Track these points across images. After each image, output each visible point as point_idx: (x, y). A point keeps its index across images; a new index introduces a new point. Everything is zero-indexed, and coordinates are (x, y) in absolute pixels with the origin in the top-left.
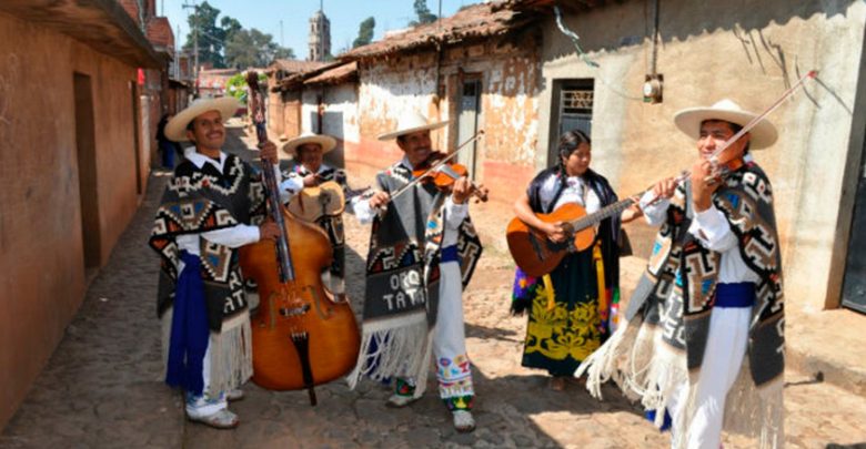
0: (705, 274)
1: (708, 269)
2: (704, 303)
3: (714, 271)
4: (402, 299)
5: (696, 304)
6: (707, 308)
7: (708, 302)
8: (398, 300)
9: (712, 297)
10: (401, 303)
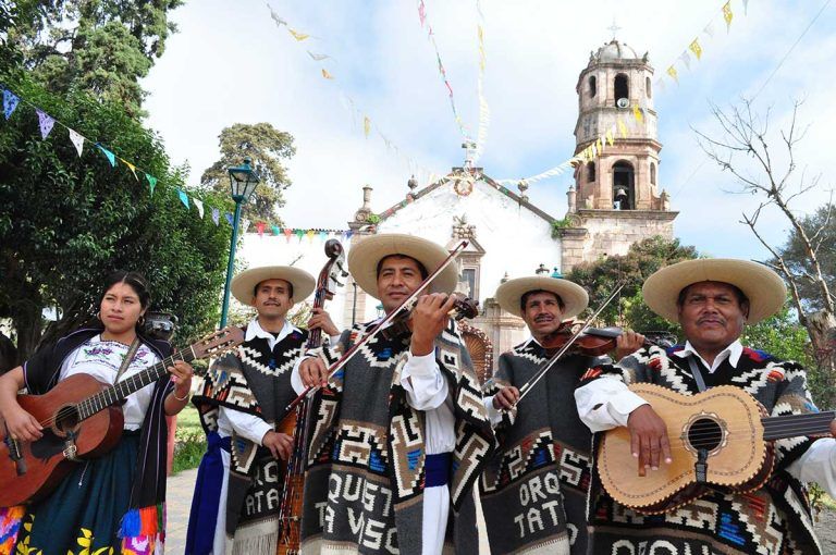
0: (409, 444)
1: (413, 437)
2: (414, 484)
3: (419, 441)
4: (538, 519)
5: (406, 487)
6: (418, 491)
7: (419, 483)
8: (531, 520)
9: (421, 476)
10: (535, 524)
